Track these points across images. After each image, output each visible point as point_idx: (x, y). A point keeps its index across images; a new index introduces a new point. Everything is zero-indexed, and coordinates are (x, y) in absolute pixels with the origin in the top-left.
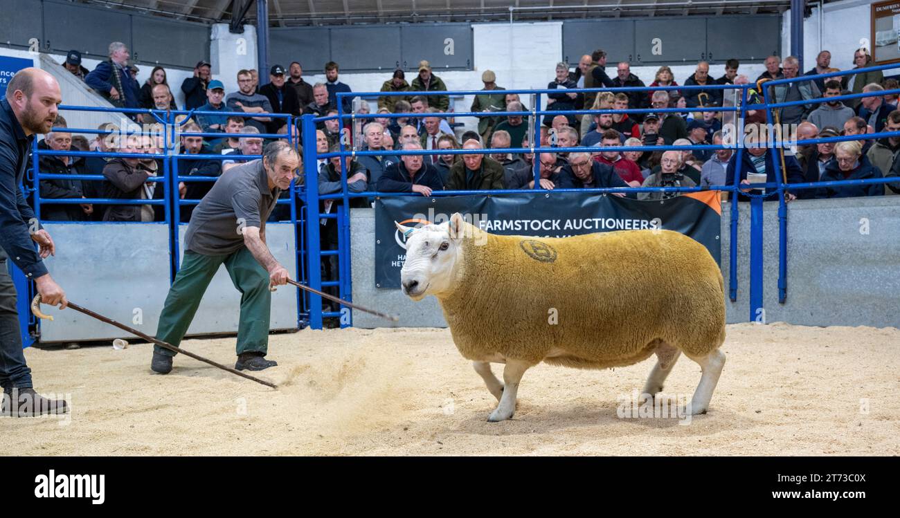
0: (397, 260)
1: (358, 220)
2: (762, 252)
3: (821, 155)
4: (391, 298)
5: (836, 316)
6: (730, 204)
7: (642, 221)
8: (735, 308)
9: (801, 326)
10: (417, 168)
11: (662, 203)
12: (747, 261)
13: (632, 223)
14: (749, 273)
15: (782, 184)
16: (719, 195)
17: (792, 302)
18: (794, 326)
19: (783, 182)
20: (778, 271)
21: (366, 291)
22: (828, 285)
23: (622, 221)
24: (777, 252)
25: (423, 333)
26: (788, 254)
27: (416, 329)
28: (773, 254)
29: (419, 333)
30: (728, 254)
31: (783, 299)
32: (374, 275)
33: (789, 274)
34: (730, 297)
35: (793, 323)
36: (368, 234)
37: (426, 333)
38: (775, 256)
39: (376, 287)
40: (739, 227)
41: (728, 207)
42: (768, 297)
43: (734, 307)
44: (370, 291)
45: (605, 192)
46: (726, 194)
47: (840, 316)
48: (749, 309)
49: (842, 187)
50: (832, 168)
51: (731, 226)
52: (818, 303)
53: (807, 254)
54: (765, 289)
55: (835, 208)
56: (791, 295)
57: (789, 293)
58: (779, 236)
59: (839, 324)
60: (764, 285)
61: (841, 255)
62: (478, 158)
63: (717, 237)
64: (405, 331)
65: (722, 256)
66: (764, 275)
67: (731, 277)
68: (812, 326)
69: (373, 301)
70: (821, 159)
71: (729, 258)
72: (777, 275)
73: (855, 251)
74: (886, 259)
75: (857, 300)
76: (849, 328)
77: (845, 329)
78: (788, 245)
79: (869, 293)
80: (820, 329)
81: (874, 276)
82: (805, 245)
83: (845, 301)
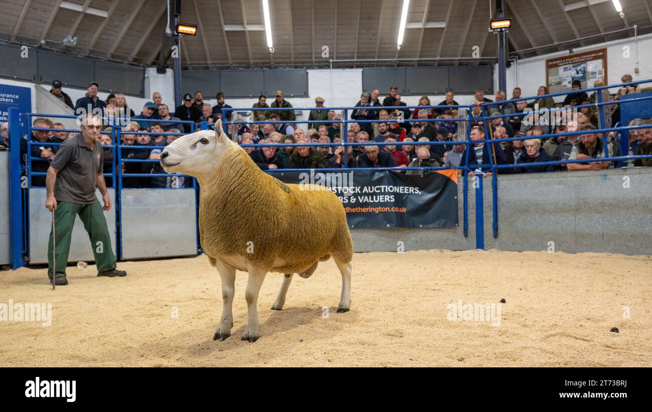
2: (483, 206)
3: (516, 148)
5: (528, 245)
6: (463, 177)
7: (410, 188)
8: (467, 241)
9: (507, 252)
10: (272, 156)
12: (473, 212)
14: (475, 219)
15: (494, 166)
16: (456, 172)
17: (501, 237)
18: (502, 251)
19: (494, 164)
20: (492, 218)
22: (522, 226)
23: (398, 187)
24: (491, 206)
28: (489, 208)
30: (462, 207)
31: (496, 236)
33: (499, 220)
34: (464, 234)
35: (502, 249)
40: (469, 191)
41: (461, 179)
42: (486, 234)
46: (460, 171)
47: (530, 245)
48: (476, 241)
49: (530, 167)
50: (524, 156)
51: (464, 190)
52: (517, 238)
53: (509, 207)
54: (485, 229)
55: (526, 179)
56: (501, 233)
57: (499, 231)
58: (492, 197)
59: (530, 250)
60: (484, 226)
61: (530, 208)
62: (306, 149)
63: (456, 197)
65: (459, 209)
66: (484, 220)
67: (464, 222)
68: (514, 251)
70: (515, 150)
71: (463, 210)
72: (492, 220)
73: (538, 205)
74: (557, 210)
75: (541, 235)
76: (535, 252)
77: (533, 253)
78: (498, 202)
79: (547, 231)
80: (518, 253)
81: (549, 220)
82: (508, 202)
83: (533, 236)
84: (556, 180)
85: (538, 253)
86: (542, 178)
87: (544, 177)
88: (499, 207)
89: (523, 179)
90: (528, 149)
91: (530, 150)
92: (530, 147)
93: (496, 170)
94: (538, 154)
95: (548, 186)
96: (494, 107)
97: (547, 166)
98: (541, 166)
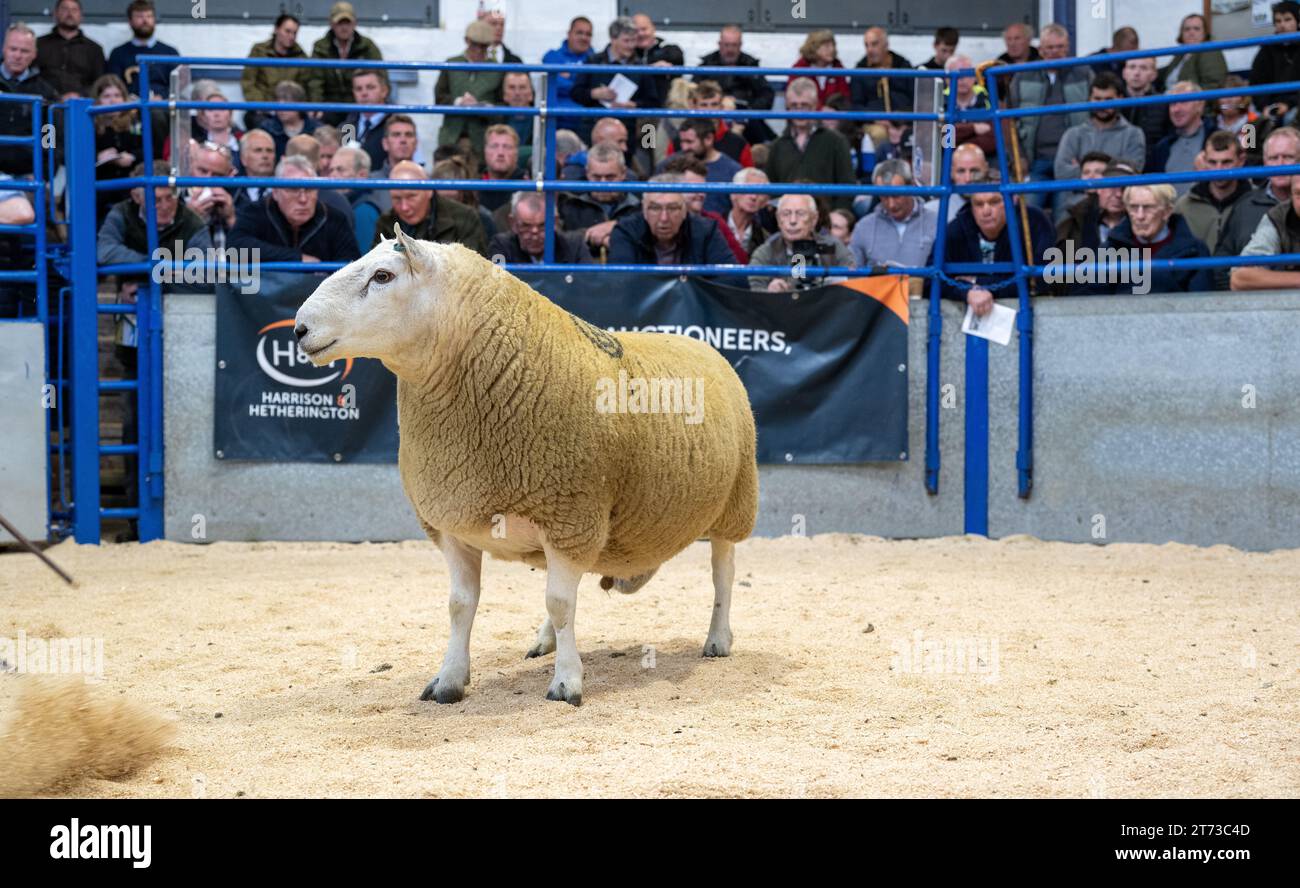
0: (261, 403)
1: (180, 319)
2: (986, 398)
3: (1106, 213)
4: (246, 481)
5: (1125, 524)
6: (925, 303)
7: (758, 333)
8: (936, 507)
9: (1059, 544)
10: (306, 218)
11: (795, 297)
12: (959, 415)
13: (736, 336)
14: (962, 439)
15: (1024, 268)
16: (906, 285)
17: (1043, 496)
18: (1045, 544)
19: (1026, 263)
20: (1016, 435)
21: (195, 465)
22: (1109, 463)
23: (718, 331)
24: (1014, 398)
25: (313, 554)
26: (1035, 403)
27: (298, 545)
28: (1007, 403)
29: (305, 552)
30: (923, 400)
31: (1026, 491)
32: (210, 433)
33: (1037, 442)
34: (927, 485)
35: (1045, 537)
36: (201, 349)
37: (318, 553)
38: (1011, 406)
39: (216, 457)
40: (943, 349)
41: (922, 309)
42: (997, 485)
43: (933, 505)
44: (203, 466)
45: (684, 273)
46: (918, 282)
47: (1130, 524)
48: (962, 509)
50: (1120, 238)
51: (929, 346)
52: (1090, 499)
53: (1070, 403)
54: (993, 471)
55: (1123, 313)
56: (1042, 483)
57: (1037, 479)
58: (1018, 366)
59: (1130, 540)
60: (992, 462)
61: (1132, 404)
62: (418, 199)
63: (902, 367)
64: (275, 548)
65: (911, 404)
66: (991, 443)
67: (929, 446)
68: (1082, 542)
69: (209, 486)
70: (1105, 221)
71: (925, 409)
72: (1014, 443)
73: (1158, 397)
74: (1214, 413)
75: (1163, 493)
76: (1147, 546)
77: (1141, 548)
78: (1036, 384)
79: (1184, 478)
80: (1095, 548)
81: (1193, 445)
82: (1066, 384)
83: (1141, 494)
84: (1214, 317)
85: (1156, 548)
86: (1172, 309)
87: (1177, 308)
88: (1037, 400)
89: (1113, 313)
90: (1137, 215)
91: (1143, 219)
92: (1141, 209)
93: (1033, 283)
94: (1163, 235)
95: (1191, 337)
96: (1031, 79)
97: (1193, 272)
98: (1173, 272)
